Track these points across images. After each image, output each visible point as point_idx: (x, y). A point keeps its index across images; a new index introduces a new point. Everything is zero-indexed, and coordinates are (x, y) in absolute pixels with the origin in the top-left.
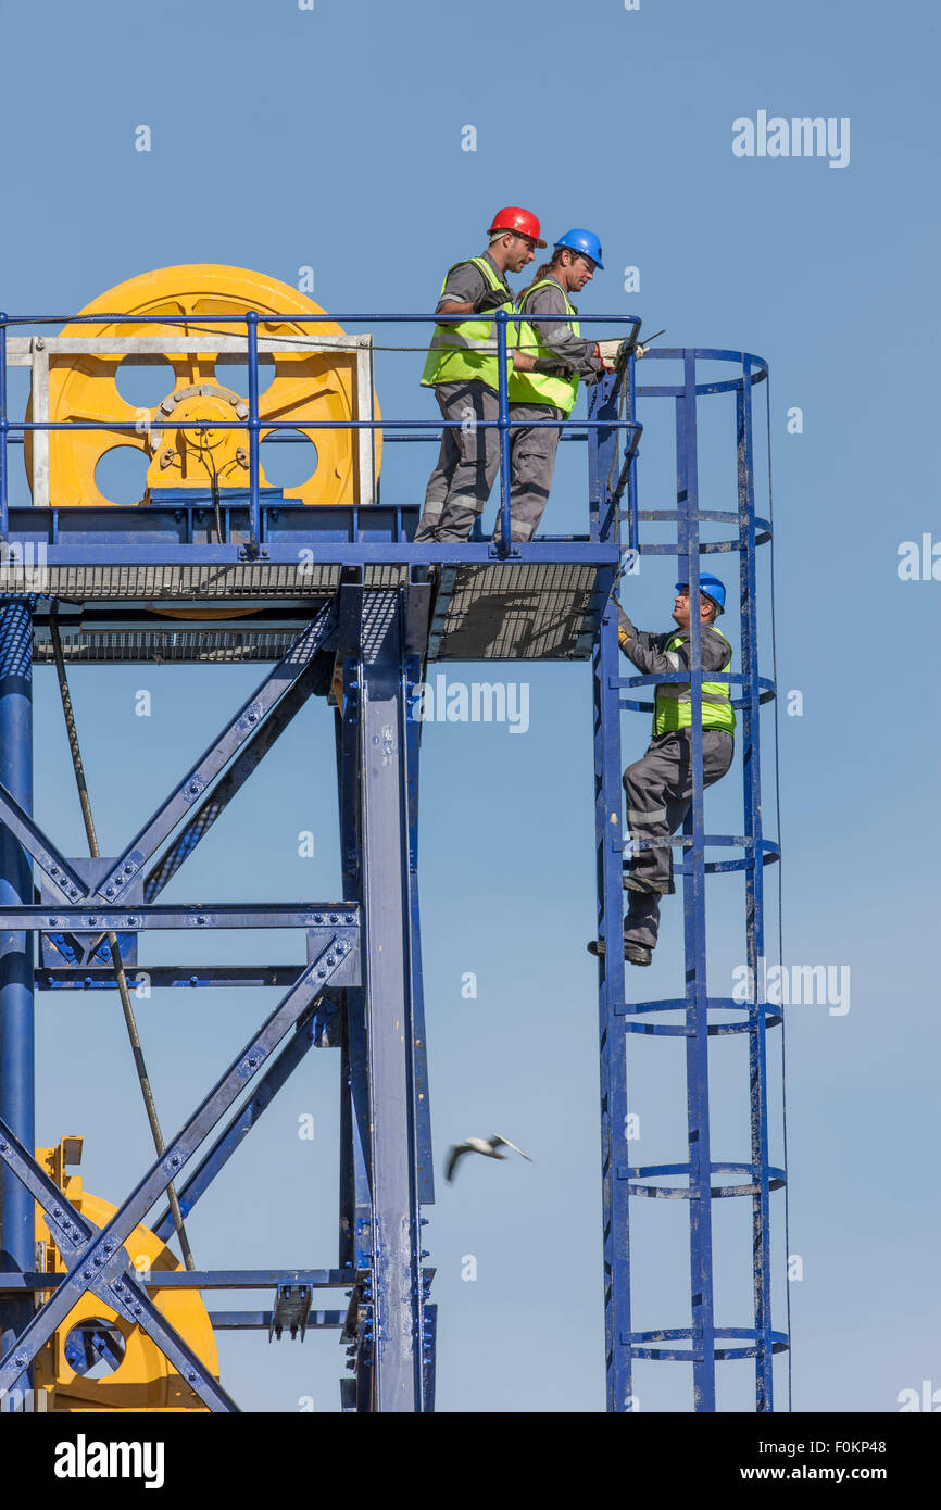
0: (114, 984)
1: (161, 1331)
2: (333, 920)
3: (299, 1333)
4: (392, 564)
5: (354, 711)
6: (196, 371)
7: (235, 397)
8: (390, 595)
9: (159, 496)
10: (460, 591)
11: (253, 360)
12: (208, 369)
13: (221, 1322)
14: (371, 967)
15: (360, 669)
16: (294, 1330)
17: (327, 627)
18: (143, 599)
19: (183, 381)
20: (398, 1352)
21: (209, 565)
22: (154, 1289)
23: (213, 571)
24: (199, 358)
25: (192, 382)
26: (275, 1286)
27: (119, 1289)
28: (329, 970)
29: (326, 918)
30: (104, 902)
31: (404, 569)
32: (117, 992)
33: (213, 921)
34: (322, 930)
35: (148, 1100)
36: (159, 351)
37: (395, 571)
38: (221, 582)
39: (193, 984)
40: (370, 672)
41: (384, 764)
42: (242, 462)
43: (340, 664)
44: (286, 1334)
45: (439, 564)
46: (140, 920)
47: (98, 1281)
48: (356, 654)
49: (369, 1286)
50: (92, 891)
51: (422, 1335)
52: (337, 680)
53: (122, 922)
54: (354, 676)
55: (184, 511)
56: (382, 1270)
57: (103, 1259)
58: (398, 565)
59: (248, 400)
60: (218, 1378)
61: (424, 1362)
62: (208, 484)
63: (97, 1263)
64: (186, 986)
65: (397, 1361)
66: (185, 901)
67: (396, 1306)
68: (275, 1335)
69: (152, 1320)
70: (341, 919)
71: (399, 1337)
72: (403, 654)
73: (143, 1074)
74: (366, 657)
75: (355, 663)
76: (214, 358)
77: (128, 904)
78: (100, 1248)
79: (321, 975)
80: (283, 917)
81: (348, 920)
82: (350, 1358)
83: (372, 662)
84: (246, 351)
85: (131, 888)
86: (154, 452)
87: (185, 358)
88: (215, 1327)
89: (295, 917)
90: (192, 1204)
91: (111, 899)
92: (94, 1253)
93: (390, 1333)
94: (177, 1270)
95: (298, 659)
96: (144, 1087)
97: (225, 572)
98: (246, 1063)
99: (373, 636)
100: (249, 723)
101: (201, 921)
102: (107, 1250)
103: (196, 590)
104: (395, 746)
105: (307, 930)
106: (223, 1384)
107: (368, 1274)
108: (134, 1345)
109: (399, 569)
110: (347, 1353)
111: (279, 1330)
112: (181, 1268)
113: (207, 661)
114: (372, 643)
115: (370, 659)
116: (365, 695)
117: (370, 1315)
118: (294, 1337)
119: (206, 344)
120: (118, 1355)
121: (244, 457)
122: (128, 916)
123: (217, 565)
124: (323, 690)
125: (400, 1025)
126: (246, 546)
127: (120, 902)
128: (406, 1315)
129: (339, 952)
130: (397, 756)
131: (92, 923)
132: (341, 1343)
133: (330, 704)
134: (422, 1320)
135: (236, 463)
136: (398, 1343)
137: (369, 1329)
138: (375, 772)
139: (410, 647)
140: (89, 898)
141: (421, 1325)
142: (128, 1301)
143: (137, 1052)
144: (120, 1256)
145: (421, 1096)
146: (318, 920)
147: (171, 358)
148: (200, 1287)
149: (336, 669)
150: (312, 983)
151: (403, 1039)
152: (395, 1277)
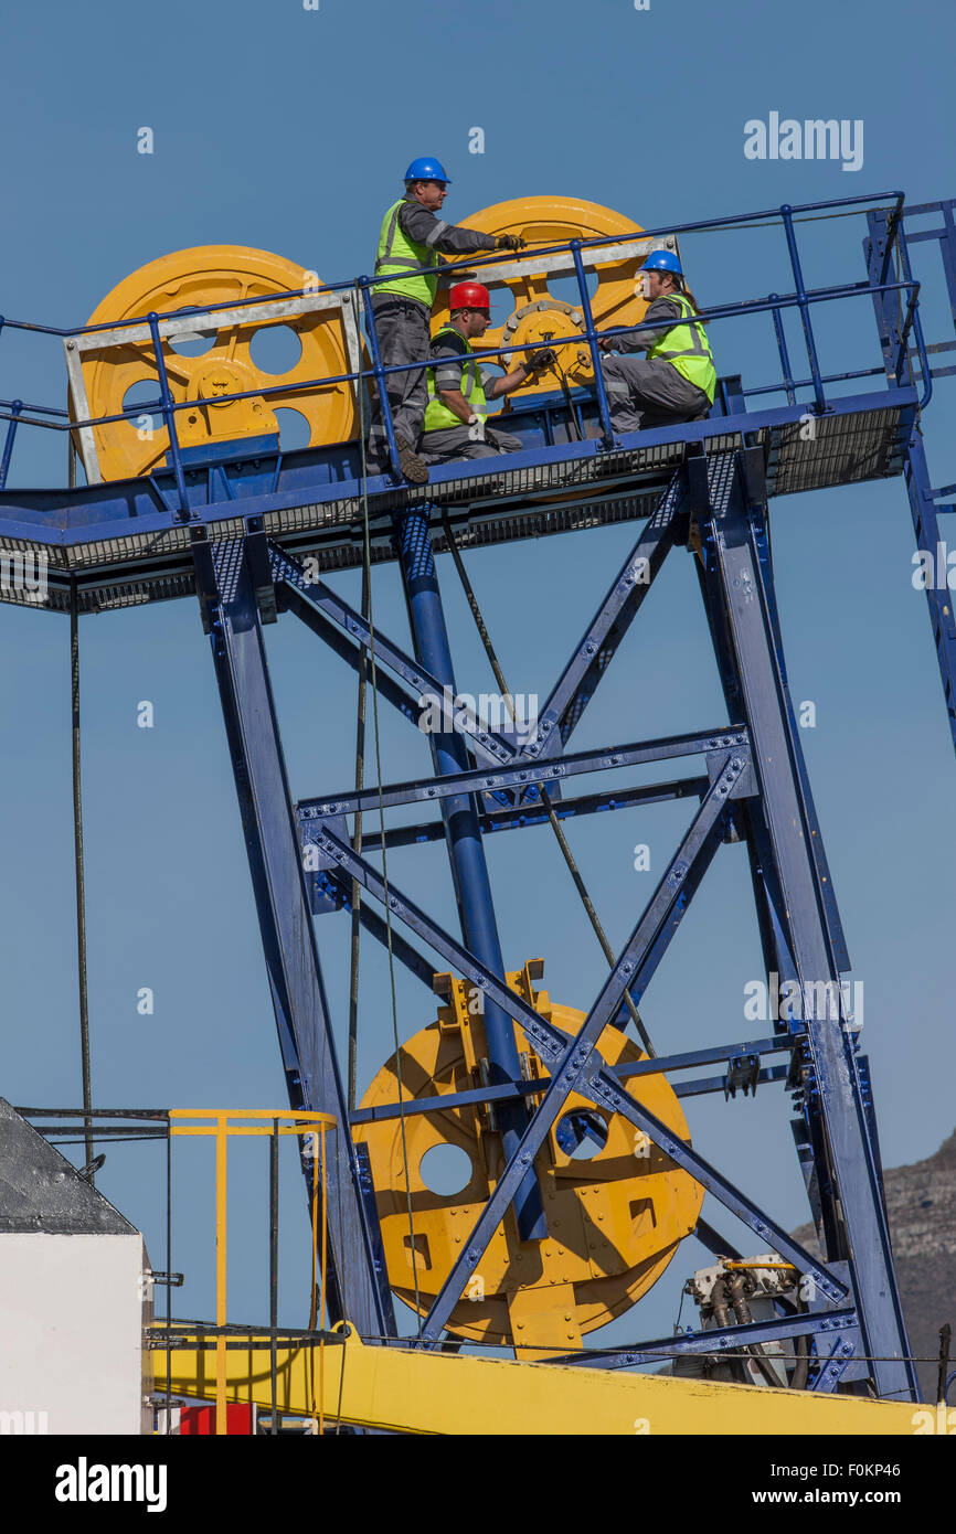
0: (545, 818)
1: (639, 1115)
2: (726, 742)
3: (750, 1090)
4: (727, 435)
5: (714, 559)
6: (531, 289)
7: (568, 306)
8: (728, 457)
9: (520, 403)
10: (787, 444)
11: (580, 272)
12: (541, 286)
13: (682, 1091)
14: (765, 778)
15: (713, 524)
16: (745, 1088)
17: (679, 493)
18: (520, 493)
19: (522, 300)
20: (841, 1101)
21: (573, 461)
22: (624, 1080)
23: (577, 464)
24: (532, 278)
25: (529, 300)
26: (728, 1059)
27: (598, 1085)
28: (729, 786)
29: (719, 741)
30: (530, 758)
31: (738, 437)
32: (549, 825)
33: (625, 759)
34: (718, 752)
35: (592, 917)
36: (498, 279)
37: (730, 439)
38: (584, 470)
39: (612, 808)
40: (722, 525)
41: (747, 601)
42: (584, 362)
43: (695, 521)
44: (740, 1092)
45: (767, 428)
46: (562, 769)
47: (579, 1082)
48: (709, 512)
49: (808, 1048)
50: (519, 751)
51: (859, 1084)
52: (693, 534)
53: (548, 772)
54: (709, 532)
55: (542, 414)
56: (816, 1034)
57: (580, 1062)
58: (732, 435)
59: (581, 307)
60: (689, 1141)
61: (864, 1105)
62: (558, 387)
63: (576, 1066)
64: (606, 810)
65: (842, 1109)
66: (599, 747)
67: (833, 1061)
68: (730, 1095)
69: (630, 1107)
70: (733, 741)
71: (839, 1088)
72: (748, 506)
73: (583, 893)
74: (716, 512)
75: (709, 521)
76: (545, 276)
77: (551, 758)
78: (577, 1052)
79: (723, 791)
80: (683, 746)
81: (739, 740)
82: (796, 1102)
83: (723, 516)
84: (573, 266)
85: (550, 742)
86: (508, 365)
87: (521, 280)
88: (678, 1097)
89: (693, 745)
90: (641, 993)
91: (535, 755)
92: (572, 1058)
93: (832, 1086)
94: (641, 1060)
95: (661, 523)
96: (587, 906)
97: (586, 463)
98: (673, 876)
99: (720, 494)
100: (627, 585)
101: (614, 762)
102: (582, 1053)
103: (564, 479)
104: (754, 585)
105: (705, 754)
106: (696, 1148)
107: (805, 1039)
108: (615, 1127)
109: (733, 437)
110: (793, 1098)
111: (733, 1090)
112: (644, 1057)
113: (578, 528)
114: (719, 499)
115: (722, 513)
116: (721, 545)
117: (813, 1073)
118: (746, 1094)
119: (535, 267)
120: (602, 1135)
121: (584, 358)
122: (552, 767)
123: (580, 459)
124: (681, 541)
125: (796, 823)
126: (602, 439)
127: (543, 756)
128: (843, 1070)
129: (736, 768)
130: (757, 594)
131: (523, 777)
132: (786, 1090)
133: (689, 551)
134: (858, 1071)
135: (578, 364)
136: (841, 1094)
137: (813, 1085)
138: (741, 610)
139: (752, 500)
140: (517, 757)
141: (857, 1075)
142: (607, 1094)
143: (576, 876)
144: (594, 1059)
145: (824, 879)
146: (714, 744)
147: (508, 282)
148: (663, 1071)
149: (691, 526)
150: (716, 798)
151: (801, 834)
152: (828, 1037)
